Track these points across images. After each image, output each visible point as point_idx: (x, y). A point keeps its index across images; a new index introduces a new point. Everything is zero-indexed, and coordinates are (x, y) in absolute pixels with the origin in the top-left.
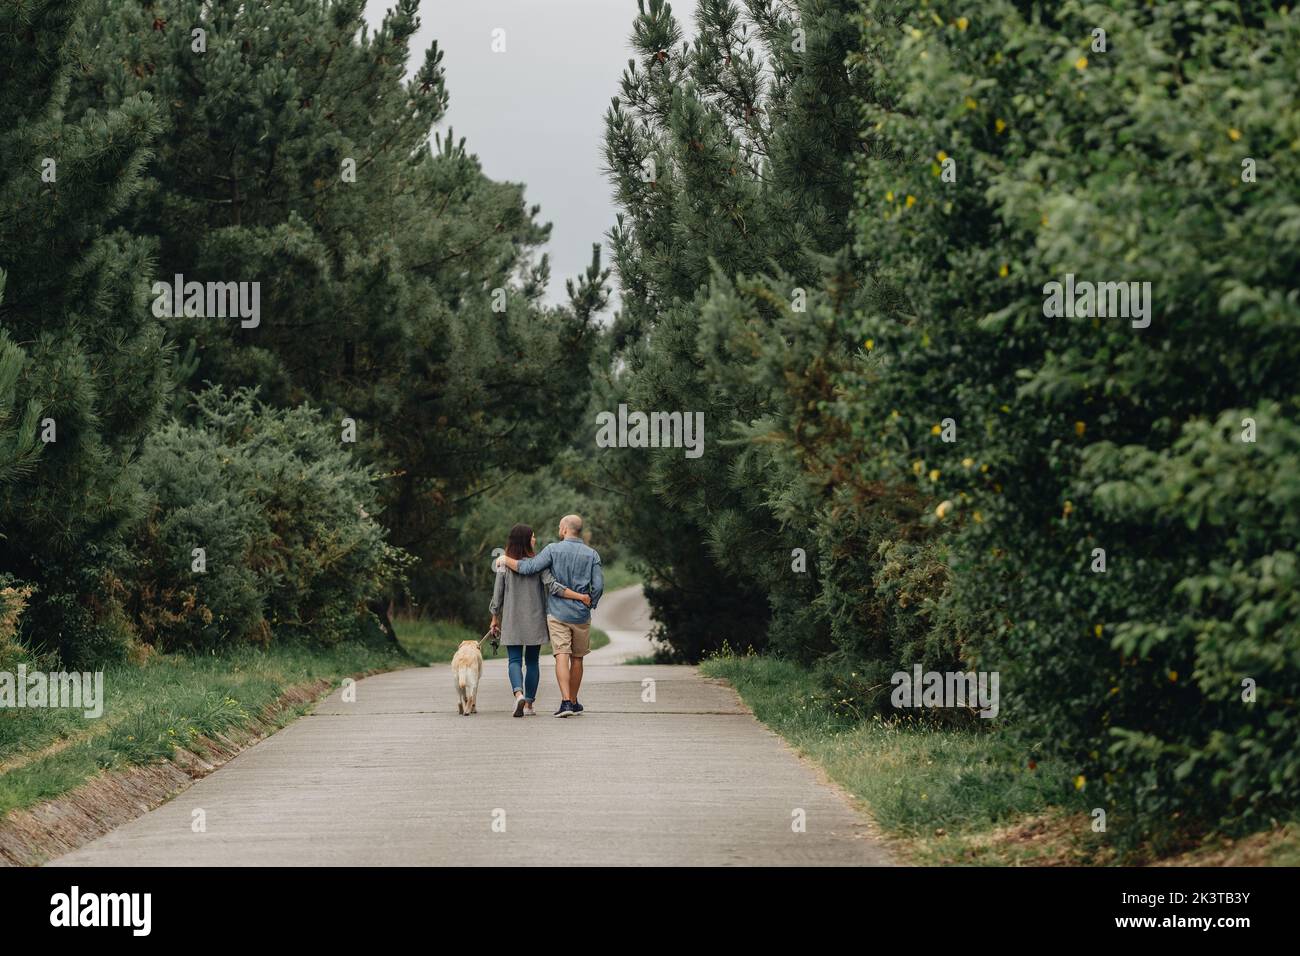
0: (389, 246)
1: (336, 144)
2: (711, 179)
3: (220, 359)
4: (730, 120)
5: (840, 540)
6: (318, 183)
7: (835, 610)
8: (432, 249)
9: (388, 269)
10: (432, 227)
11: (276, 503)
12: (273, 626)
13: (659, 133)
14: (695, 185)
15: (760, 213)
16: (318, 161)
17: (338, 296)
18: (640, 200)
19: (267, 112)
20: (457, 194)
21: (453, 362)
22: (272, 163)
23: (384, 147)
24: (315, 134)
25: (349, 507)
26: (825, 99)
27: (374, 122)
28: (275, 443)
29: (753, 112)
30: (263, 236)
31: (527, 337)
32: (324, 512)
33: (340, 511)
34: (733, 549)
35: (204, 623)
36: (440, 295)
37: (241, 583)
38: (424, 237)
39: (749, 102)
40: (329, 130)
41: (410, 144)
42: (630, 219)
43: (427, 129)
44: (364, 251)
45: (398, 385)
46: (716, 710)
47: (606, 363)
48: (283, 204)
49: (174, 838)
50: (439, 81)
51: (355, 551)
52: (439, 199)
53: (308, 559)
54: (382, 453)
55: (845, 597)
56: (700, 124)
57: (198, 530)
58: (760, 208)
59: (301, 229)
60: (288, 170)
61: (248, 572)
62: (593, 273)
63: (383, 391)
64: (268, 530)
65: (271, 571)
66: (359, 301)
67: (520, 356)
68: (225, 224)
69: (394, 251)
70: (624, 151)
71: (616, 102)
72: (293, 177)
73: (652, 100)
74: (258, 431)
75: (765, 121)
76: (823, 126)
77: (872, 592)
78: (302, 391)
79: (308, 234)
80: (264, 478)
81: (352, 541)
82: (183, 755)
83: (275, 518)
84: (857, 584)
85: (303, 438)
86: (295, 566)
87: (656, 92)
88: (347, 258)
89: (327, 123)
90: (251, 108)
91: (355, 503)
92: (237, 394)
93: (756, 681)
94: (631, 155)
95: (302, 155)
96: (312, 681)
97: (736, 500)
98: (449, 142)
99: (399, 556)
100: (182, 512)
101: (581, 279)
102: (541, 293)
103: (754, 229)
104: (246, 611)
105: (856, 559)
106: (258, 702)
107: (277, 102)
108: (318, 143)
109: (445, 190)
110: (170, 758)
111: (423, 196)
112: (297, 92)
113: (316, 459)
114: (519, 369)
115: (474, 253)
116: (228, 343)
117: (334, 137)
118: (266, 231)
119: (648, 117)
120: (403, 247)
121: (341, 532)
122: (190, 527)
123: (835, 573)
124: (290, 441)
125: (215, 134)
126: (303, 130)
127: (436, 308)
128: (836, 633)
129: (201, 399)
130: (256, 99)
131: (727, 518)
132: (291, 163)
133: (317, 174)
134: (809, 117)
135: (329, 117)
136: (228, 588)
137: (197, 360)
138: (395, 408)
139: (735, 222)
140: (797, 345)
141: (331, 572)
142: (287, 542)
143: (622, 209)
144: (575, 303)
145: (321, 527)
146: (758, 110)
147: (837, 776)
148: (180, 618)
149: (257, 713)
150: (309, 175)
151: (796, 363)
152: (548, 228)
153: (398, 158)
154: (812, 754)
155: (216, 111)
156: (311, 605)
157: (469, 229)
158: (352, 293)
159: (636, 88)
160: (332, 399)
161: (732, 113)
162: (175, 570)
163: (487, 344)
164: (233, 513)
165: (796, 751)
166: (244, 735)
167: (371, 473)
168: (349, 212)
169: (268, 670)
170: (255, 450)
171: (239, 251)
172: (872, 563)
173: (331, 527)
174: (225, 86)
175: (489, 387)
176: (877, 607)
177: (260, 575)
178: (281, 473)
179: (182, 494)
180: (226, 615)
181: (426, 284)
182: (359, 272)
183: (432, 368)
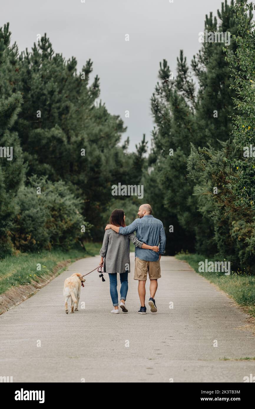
0: (84, 135)
1: (68, 105)
2: (181, 117)
3: (35, 167)
4: (186, 99)
5: (220, 221)
6: (63, 116)
7: (219, 241)
8: (96, 135)
9: (84, 141)
10: (96, 129)
11: (53, 209)
12: (52, 245)
13: (166, 103)
14: (177, 118)
15: (196, 127)
16: (63, 110)
17: (69, 149)
18: (160, 123)
19: (49, 96)
20: (103, 119)
21: (102, 168)
22: (50, 111)
23: (82, 106)
24: (62, 102)
25: (74, 210)
26: (214, 94)
27: (79, 98)
28: (52, 192)
29: (193, 97)
30: (48, 132)
31: (124, 161)
32: (67, 212)
33: (72, 212)
34: (188, 223)
35: (33, 244)
36: (98, 148)
37: (44, 232)
38: (94, 132)
39: (192, 94)
40: (67, 101)
41: (90, 105)
42: (157, 128)
43: (94, 100)
44: (77, 136)
45: (86, 175)
46: (183, 269)
47: (146, 168)
48: (53, 122)
49: (39, 305)
50: (98, 86)
51: (75, 223)
52: (98, 121)
53: (62, 226)
54: (82, 194)
55: (222, 237)
56: (178, 100)
57: (31, 217)
58: (195, 125)
59: (59, 129)
60: (55, 113)
61: (45, 229)
62: (143, 142)
63: (82, 177)
64: (51, 217)
65: (52, 229)
66: (75, 151)
67: (122, 166)
68: (36, 128)
69: (85, 136)
70: (156, 108)
71: (154, 94)
72: (56, 115)
73: (164, 94)
74: (48, 188)
75: (196, 100)
76: (213, 101)
77: (230, 236)
78: (59, 177)
79: (61, 131)
80: (50, 202)
81: (74, 221)
82: (33, 282)
83: (53, 213)
84: (225, 233)
85: (60, 190)
86: (58, 228)
87: (165, 91)
88: (72, 138)
89: (66, 99)
90: (44, 95)
91: (75, 209)
92: (41, 178)
93: (194, 261)
94: (158, 109)
95: (59, 108)
96: (64, 261)
97: (188, 209)
98: (100, 104)
99: (88, 225)
100: (27, 212)
101: (140, 144)
102: (127, 148)
103: (194, 131)
104: (45, 240)
105: (225, 226)
106: (51, 267)
107: (52, 93)
108: (63, 105)
109: (100, 118)
110: (30, 283)
111: (93, 120)
112: (58, 90)
113: (64, 197)
114: (121, 170)
115: (108, 136)
116: (37, 162)
117: (68, 103)
118: (48, 130)
119: (162, 98)
120: (88, 134)
121: (71, 218)
122: (29, 216)
123: (218, 230)
124: (56, 191)
125: (34, 102)
126: (59, 101)
127: (97, 152)
128: (219, 248)
129: (31, 179)
130: (45, 92)
131: (186, 214)
132: (56, 110)
133: (63, 114)
134: (210, 99)
135: (67, 97)
136: (40, 234)
137: (29, 168)
138: (86, 182)
139: (189, 129)
140: (215, 167)
141: (68, 229)
142: (56, 220)
143: (155, 125)
144: (138, 151)
145: (65, 216)
146: (195, 97)
147: (222, 289)
148: (26, 243)
149: (51, 270)
150: (61, 114)
151: (215, 172)
152: (126, 128)
153: (86, 109)
154: (214, 282)
155: (34, 95)
156: (62, 239)
157: (107, 129)
158: (73, 148)
159: (159, 90)
160: (67, 179)
161: (187, 97)
162: (25, 229)
163: (112, 163)
164: (41, 212)
165: (209, 281)
166: (48, 276)
167: (80, 200)
168: (72, 124)
169: (51, 257)
170: (47, 194)
171: (40, 136)
172: (230, 228)
173: (68, 216)
174: (37, 88)
175: (113, 175)
176: (231, 240)
177: (49, 230)
178: (55, 201)
179: (27, 207)
180: (39, 242)
181: (94, 146)
182: (75, 142)
183: (96, 170)
